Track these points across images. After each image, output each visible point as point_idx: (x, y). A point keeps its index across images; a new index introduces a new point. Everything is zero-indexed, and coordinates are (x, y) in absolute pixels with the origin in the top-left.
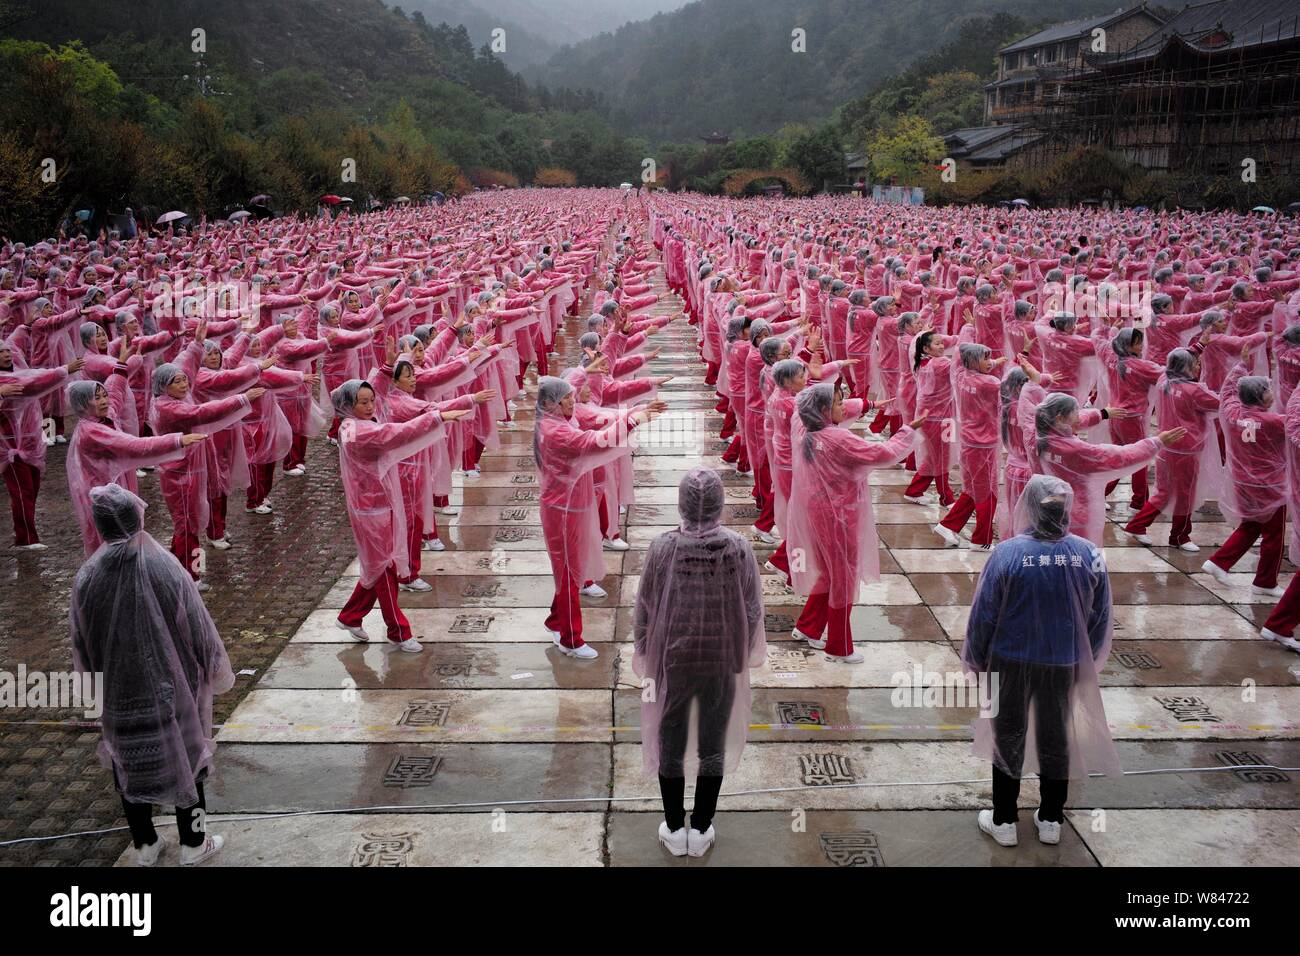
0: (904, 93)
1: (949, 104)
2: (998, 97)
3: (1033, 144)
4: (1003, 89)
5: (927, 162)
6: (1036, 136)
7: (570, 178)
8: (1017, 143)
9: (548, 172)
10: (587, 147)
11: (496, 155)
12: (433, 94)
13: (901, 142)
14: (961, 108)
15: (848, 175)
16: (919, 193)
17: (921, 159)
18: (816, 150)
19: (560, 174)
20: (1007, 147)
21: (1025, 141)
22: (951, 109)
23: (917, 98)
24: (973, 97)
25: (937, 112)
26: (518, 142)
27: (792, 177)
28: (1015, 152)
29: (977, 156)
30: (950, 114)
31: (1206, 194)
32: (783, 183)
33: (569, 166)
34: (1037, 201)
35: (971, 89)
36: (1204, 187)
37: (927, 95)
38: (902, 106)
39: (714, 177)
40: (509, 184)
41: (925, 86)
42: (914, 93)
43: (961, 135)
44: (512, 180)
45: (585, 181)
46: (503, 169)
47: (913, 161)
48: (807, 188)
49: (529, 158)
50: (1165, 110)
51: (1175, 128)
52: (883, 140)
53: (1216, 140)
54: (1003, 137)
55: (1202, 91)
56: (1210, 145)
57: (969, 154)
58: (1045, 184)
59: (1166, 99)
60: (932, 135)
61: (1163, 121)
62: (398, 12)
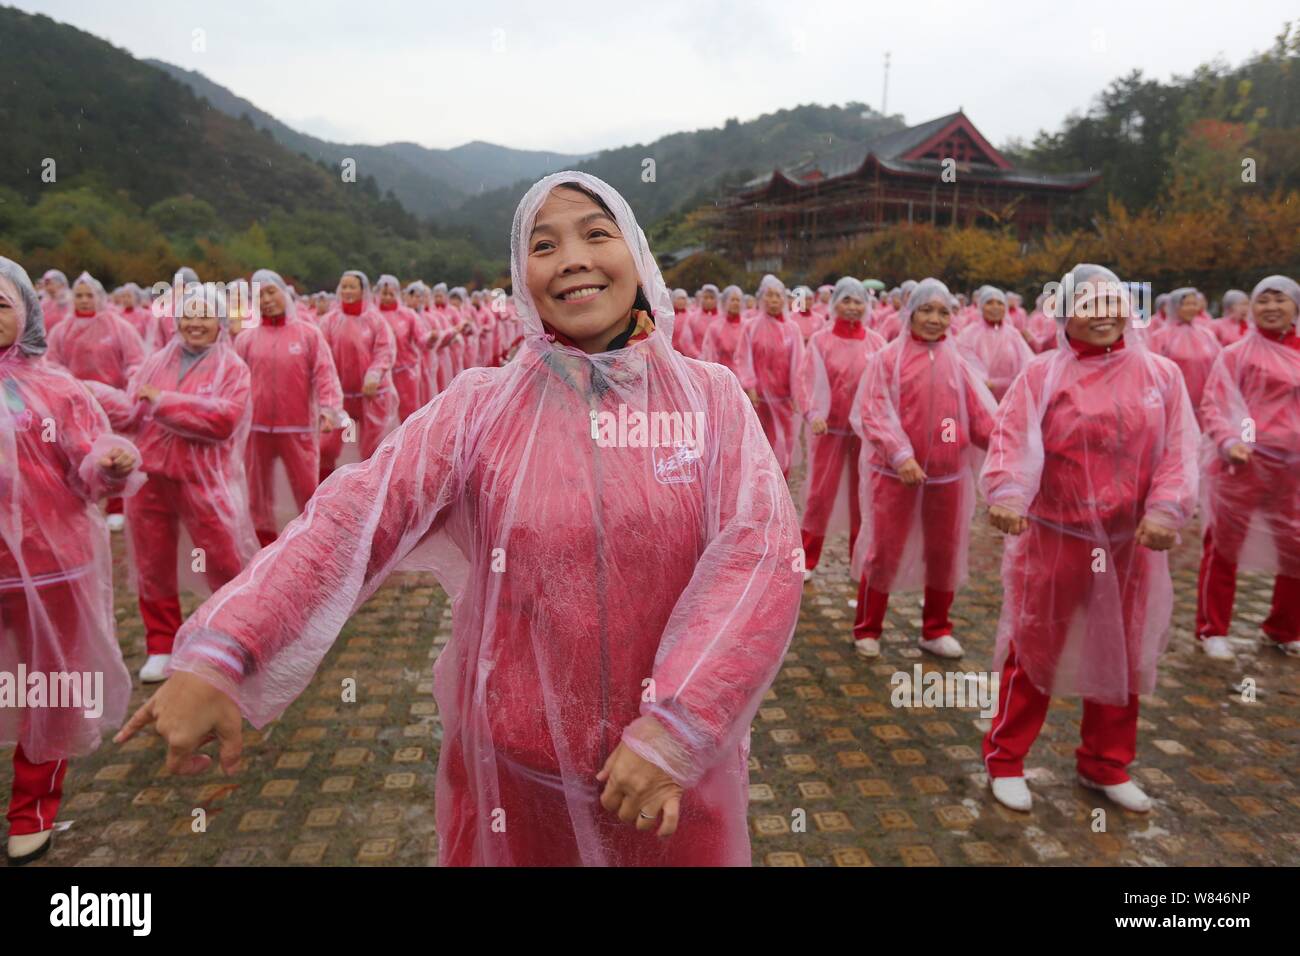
23: (675, 228)
51: (787, 243)
55: (801, 215)
59: (777, 220)
61: (777, 237)
62: (321, 164)
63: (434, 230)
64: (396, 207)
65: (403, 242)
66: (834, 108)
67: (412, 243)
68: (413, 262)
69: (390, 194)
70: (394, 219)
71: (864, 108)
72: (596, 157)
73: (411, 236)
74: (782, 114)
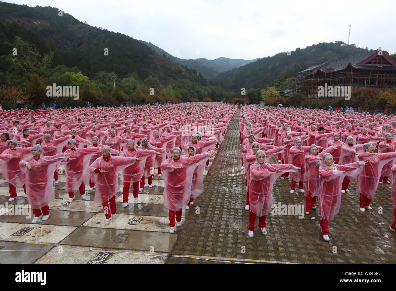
0: (280, 82)
7: (210, 100)
9: (206, 98)
10: (215, 93)
11: (195, 95)
13: (269, 92)
14: (291, 85)
17: (274, 96)
19: (208, 99)
23: (282, 83)
25: (286, 86)
26: (200, 92)
29: (286, 95)
33: (211, 97)
37: (285, 82)
39: (231, 100)
40: (196, 101)
41: (285, 80)
42: (282, 82)
43: (284, 91)
44: (197, 100)
45: (214, 100)
46: (196, 98)
47: (272, 96)
49: (202, 95)
57: (284, 95)
60: (276, 91)
62: (182, 66)
63: (211, 84)
64: (201, 77)
65: (204, 87)
66: (331, 43)
67: (206, 87)
68: (207, 93)
69: (200, 74)
70: (200, 80)
71: (341, 43)
72: (256, 61)
73: (205, 85)
74: (314, 46)
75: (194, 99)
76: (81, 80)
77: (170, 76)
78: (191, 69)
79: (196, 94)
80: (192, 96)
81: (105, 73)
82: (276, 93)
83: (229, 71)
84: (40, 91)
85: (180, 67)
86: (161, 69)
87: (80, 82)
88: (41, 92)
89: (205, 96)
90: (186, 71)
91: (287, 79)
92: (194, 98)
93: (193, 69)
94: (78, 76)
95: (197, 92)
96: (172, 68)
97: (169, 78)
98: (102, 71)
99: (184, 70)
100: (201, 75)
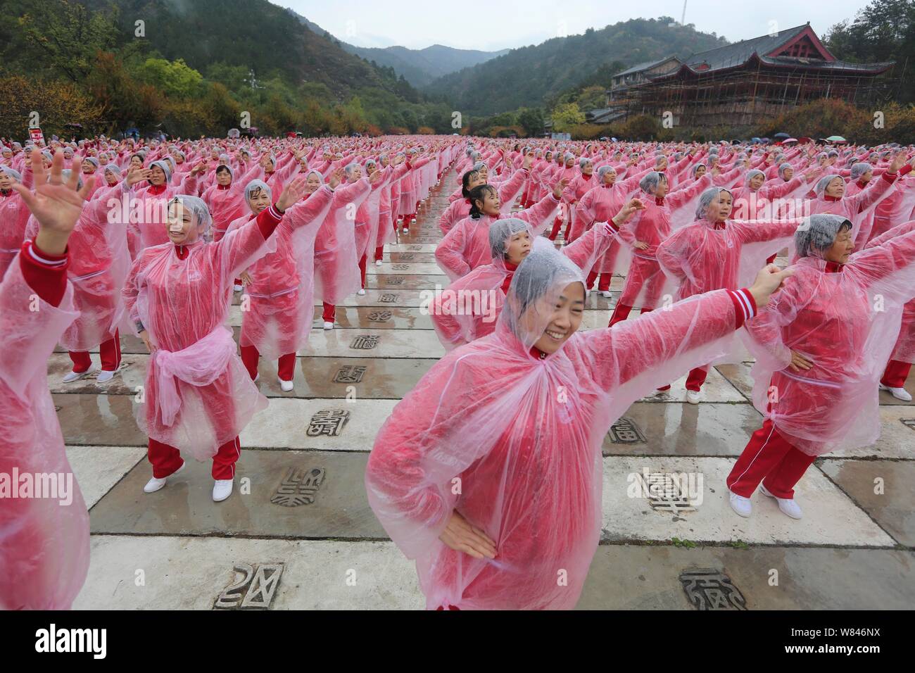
1: (591, 100)
2: (612, 96)
3: (621, 117)
4: (613, 93)
5: (577, 123)
6: (624, 112)
7: (431, 131)
8: (615, 116)
9: (422, 128)
10: (440, 118)
11: (401, 121)
12: (375, 95)
13: (566, 114)
14: (595, 102)
15: (545, 130)
16: (569, 136)
17: (574, 122)
18: (530, 118)
19: (427, 129)
20: (611, 117)
21: (618, 115)
22: (592, 102)
23: (577, 97)
24: (602, 97)
26: (410, 115)
27: (518, 130)
28: (615, 119)
29: (598, 121)
30: (592, 105)
31: (692, 135)
32: (514, 132)
33: (431, 126)
34: (619, 139)
35: (602, 94)
36: (691, 132)
37: (582, 96)
38: (571, 101)
39: (486, 129)
40: (404, 133)
41: (582, 92)
42: (576, 95)
43: (593, 113)
44: (406, 131)
45: (439, 132)
46: (403, 127)
47: (571, 123)
48: (525, 134)
49: (414, 122)
50: (679, 98)
51: (683, 107)
52: (557, 113)
53: (700, 113)
54: (610, 113)
55: (695, 91)
56: (699, 116)
57: (595, 120)
58: (622, 131)
59: (679, 95)
60: (580, 111)
61: (677, 104)
62: (365, 61)
64: (405, 83)
65: (414, 105)
67: (418, 105)
68: (423, 117)
74: (621, 24)
75: (401, 129)
76: (187, 80)
77: (343, 82)
78: (384, 67)
79: (403, 119)
80: (395, 123)
81: (226, 68)
82: (580, 116)
83: (454, 74)
84: (125, 96)
85: (363, 63)
86: (323, 65)
87: (185, 84)
88: (127, 98)
89: (421, 124)
90: (375, 71)
91: (585, 90)
92: (400, 126)
93: (388, 67)
94: (178, 69)
95: (405, 114)
96: (346, 64)
97: (342, 85)
98: (219, 63)
99: (372, 69)
100: (404, 80)
